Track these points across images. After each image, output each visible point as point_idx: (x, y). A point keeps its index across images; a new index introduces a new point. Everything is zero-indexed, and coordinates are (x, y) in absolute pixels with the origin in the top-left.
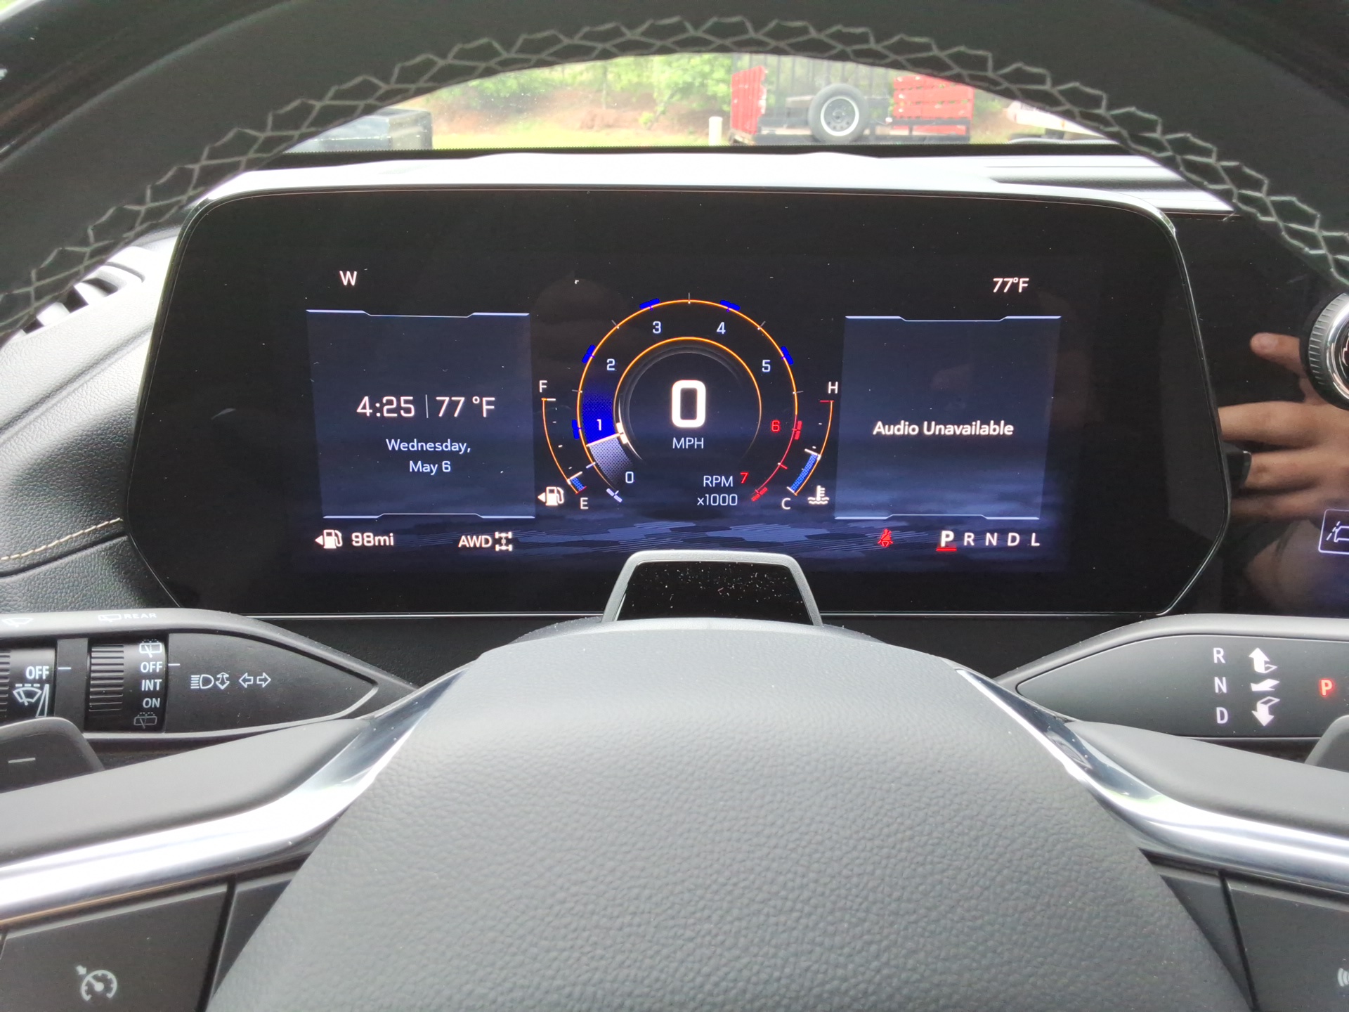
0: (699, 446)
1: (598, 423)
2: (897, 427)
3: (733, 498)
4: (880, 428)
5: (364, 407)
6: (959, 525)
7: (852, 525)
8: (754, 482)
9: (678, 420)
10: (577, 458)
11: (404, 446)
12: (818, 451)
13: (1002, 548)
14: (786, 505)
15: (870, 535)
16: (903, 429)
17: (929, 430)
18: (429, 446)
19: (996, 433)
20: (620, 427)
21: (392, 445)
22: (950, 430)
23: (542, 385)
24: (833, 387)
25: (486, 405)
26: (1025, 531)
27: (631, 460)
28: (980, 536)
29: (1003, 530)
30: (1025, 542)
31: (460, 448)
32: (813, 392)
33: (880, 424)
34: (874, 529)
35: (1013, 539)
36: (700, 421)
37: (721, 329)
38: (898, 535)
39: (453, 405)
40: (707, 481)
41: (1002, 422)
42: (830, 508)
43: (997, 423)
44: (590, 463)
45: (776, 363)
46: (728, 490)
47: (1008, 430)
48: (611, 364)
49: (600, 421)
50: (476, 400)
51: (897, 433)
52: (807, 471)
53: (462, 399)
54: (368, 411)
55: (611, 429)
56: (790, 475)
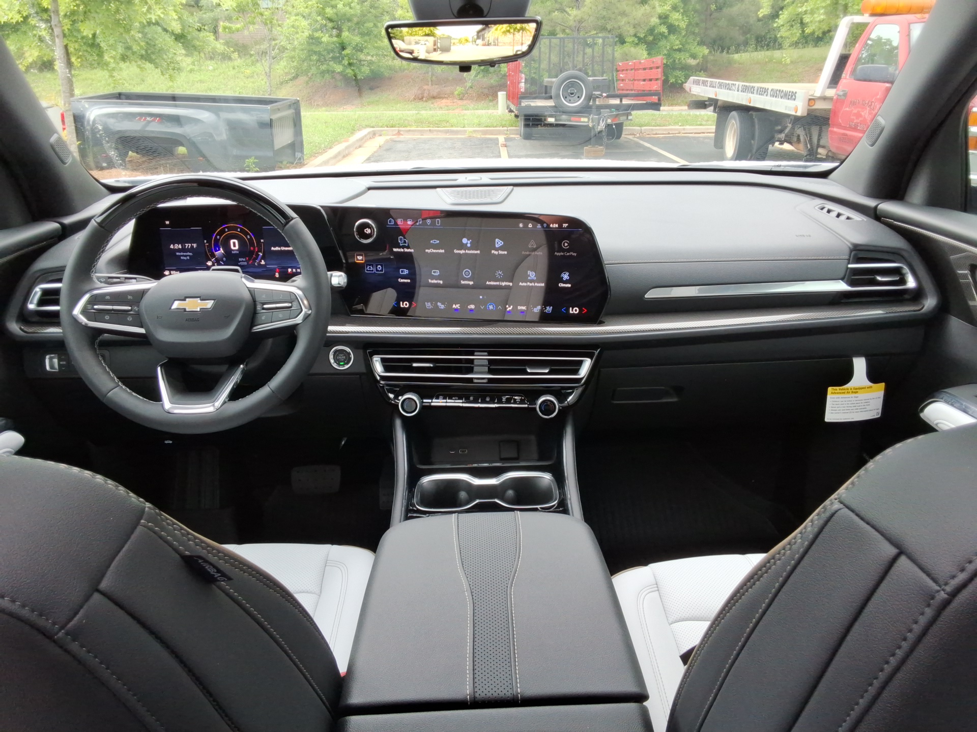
0: (237, 253)
4: (273, 249)
5: (172, 247)
6: (292, 268)
7: (270, 268)
8: (249, 260)
9: (233, 248)
10: (213, 256)
11: (180, 254)
12: (261, 253)
14: (256, 264)
16: (277, 249)
18: (185, 254)
20: (221, 249)
21: (177, 254)
22: (287, 249)
23: (205, 241)
24: (262, 241)
25: (195, 245)
27: (224, 256)
28: (296, 270)
31: (191, 254)
32: (259, 243)
36: (237, 248)
37: (239, 230)
39: (188, 246)
40: (240, 259)
42: (266, 265)
44: (216, 256)
45: (250, 236)
46: (244, 261)
48: (218, 237)
49: (217, 248)
50: (193, 245)
52: (260, 257)
53: (190, 245)
54: (173, 247)
55: (219, 250)
56: (256, 258)
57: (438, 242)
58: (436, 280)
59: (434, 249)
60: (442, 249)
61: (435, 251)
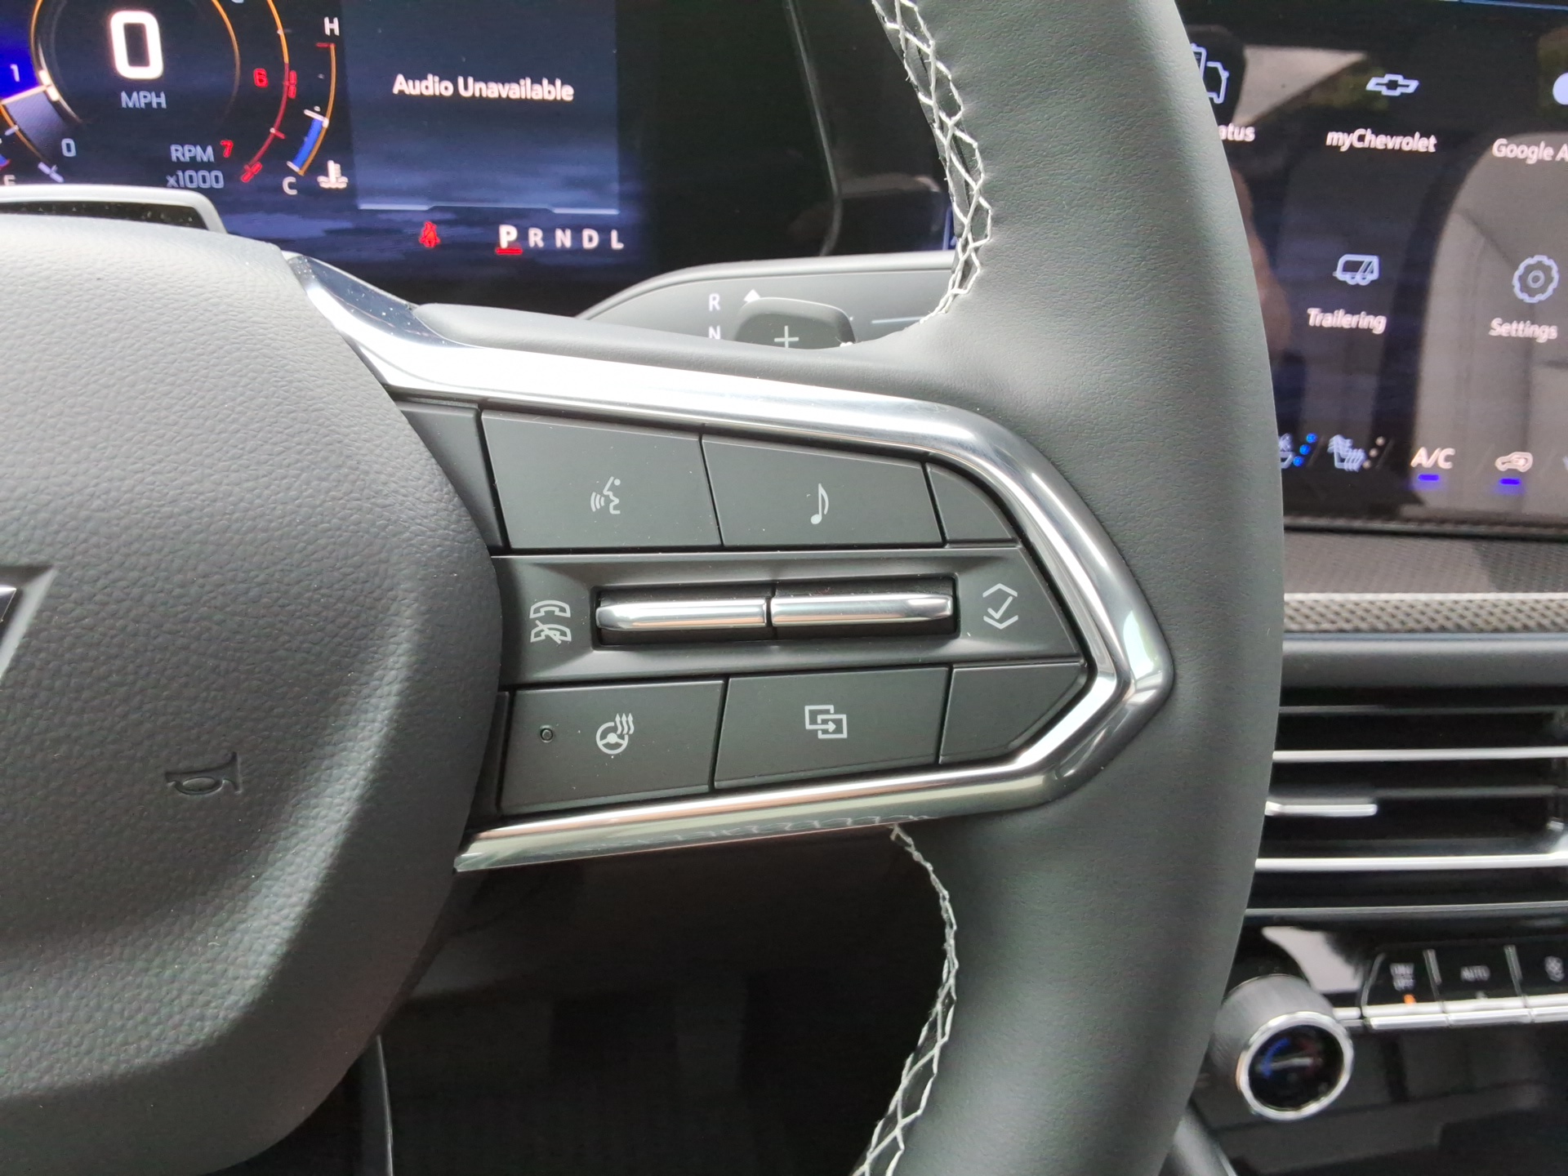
0: (159, 104)
1: (11, 72)
2: (424, 83)
3: (217, 177)
4: (401, 85)
6: (522, 219)
7: (384, 217)
8: (243, 153)
9: (124, 68)
12: (323, 113)
13: (577, 250)
14: (291, 186)
15: (409, 231)
16: (433, 86)
17: (466, 88)
19: (551, 98)
20: (44, 76)
22: (493, 90)
24: (331, 26)
26: (603, 228)
27: (68, 126)
28: (549, 235)
29: (577, 227)
30: (605, 242)
33: (400, 78)
34: (412, 222)
35: (590, 239)
36: (154, 68)
38: (446, 232)
40: (177, 153)
41: (558, 82)
42: (352, 192)
43: (552, 82)
44: (9, 127)
46: (208, 166)
47: (566, 93)
49: (15, 68)
51: (426, 93)
52: (312, 144)
55: (30, 81)
56: (290, 147)
57: (1413, 85)
58: (1353, 310)
59: (1376, 133)
60: (1425, 134)
61: (1380, 142)
